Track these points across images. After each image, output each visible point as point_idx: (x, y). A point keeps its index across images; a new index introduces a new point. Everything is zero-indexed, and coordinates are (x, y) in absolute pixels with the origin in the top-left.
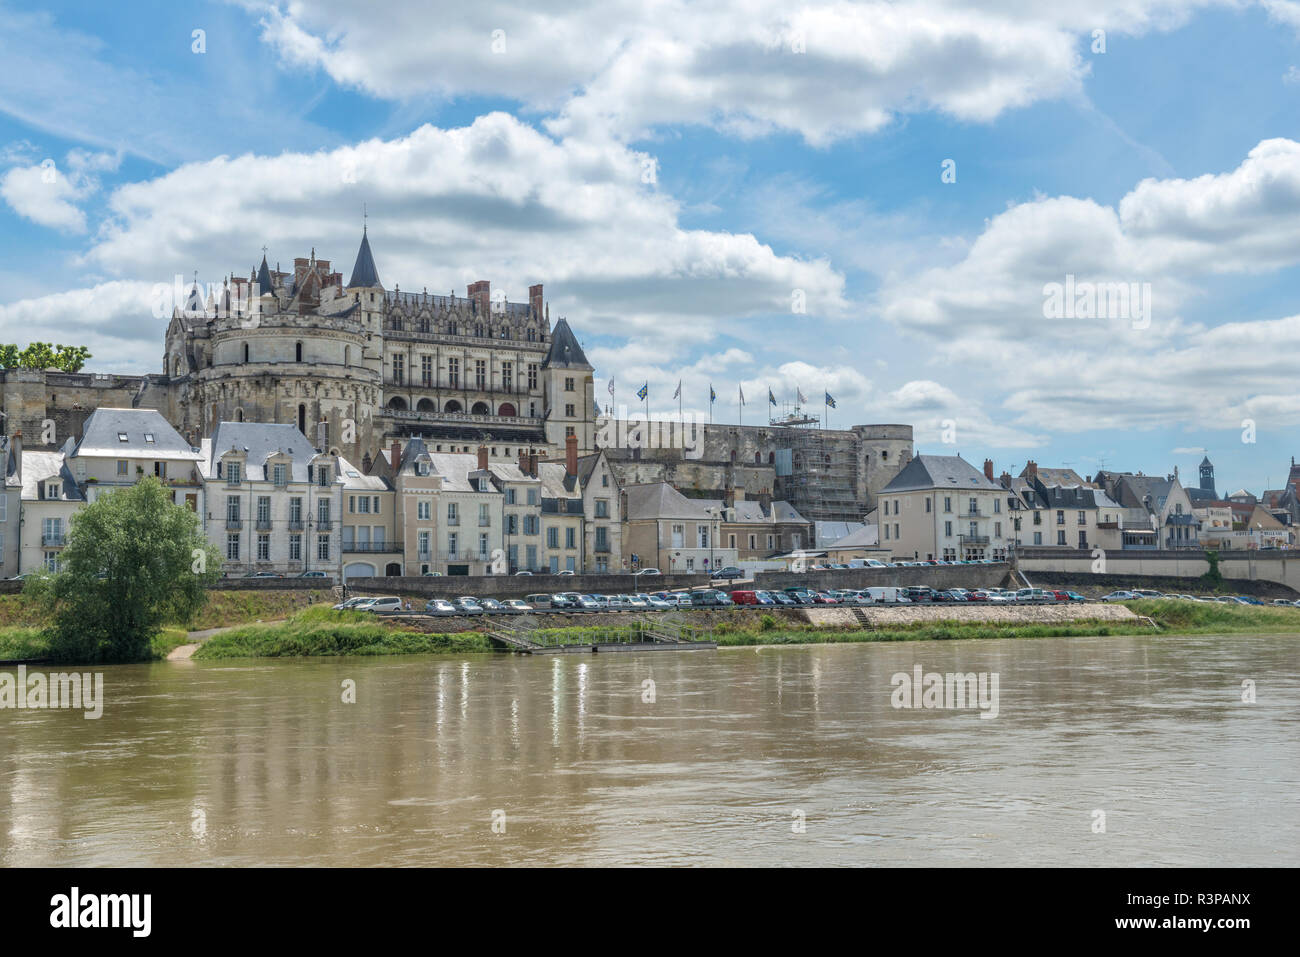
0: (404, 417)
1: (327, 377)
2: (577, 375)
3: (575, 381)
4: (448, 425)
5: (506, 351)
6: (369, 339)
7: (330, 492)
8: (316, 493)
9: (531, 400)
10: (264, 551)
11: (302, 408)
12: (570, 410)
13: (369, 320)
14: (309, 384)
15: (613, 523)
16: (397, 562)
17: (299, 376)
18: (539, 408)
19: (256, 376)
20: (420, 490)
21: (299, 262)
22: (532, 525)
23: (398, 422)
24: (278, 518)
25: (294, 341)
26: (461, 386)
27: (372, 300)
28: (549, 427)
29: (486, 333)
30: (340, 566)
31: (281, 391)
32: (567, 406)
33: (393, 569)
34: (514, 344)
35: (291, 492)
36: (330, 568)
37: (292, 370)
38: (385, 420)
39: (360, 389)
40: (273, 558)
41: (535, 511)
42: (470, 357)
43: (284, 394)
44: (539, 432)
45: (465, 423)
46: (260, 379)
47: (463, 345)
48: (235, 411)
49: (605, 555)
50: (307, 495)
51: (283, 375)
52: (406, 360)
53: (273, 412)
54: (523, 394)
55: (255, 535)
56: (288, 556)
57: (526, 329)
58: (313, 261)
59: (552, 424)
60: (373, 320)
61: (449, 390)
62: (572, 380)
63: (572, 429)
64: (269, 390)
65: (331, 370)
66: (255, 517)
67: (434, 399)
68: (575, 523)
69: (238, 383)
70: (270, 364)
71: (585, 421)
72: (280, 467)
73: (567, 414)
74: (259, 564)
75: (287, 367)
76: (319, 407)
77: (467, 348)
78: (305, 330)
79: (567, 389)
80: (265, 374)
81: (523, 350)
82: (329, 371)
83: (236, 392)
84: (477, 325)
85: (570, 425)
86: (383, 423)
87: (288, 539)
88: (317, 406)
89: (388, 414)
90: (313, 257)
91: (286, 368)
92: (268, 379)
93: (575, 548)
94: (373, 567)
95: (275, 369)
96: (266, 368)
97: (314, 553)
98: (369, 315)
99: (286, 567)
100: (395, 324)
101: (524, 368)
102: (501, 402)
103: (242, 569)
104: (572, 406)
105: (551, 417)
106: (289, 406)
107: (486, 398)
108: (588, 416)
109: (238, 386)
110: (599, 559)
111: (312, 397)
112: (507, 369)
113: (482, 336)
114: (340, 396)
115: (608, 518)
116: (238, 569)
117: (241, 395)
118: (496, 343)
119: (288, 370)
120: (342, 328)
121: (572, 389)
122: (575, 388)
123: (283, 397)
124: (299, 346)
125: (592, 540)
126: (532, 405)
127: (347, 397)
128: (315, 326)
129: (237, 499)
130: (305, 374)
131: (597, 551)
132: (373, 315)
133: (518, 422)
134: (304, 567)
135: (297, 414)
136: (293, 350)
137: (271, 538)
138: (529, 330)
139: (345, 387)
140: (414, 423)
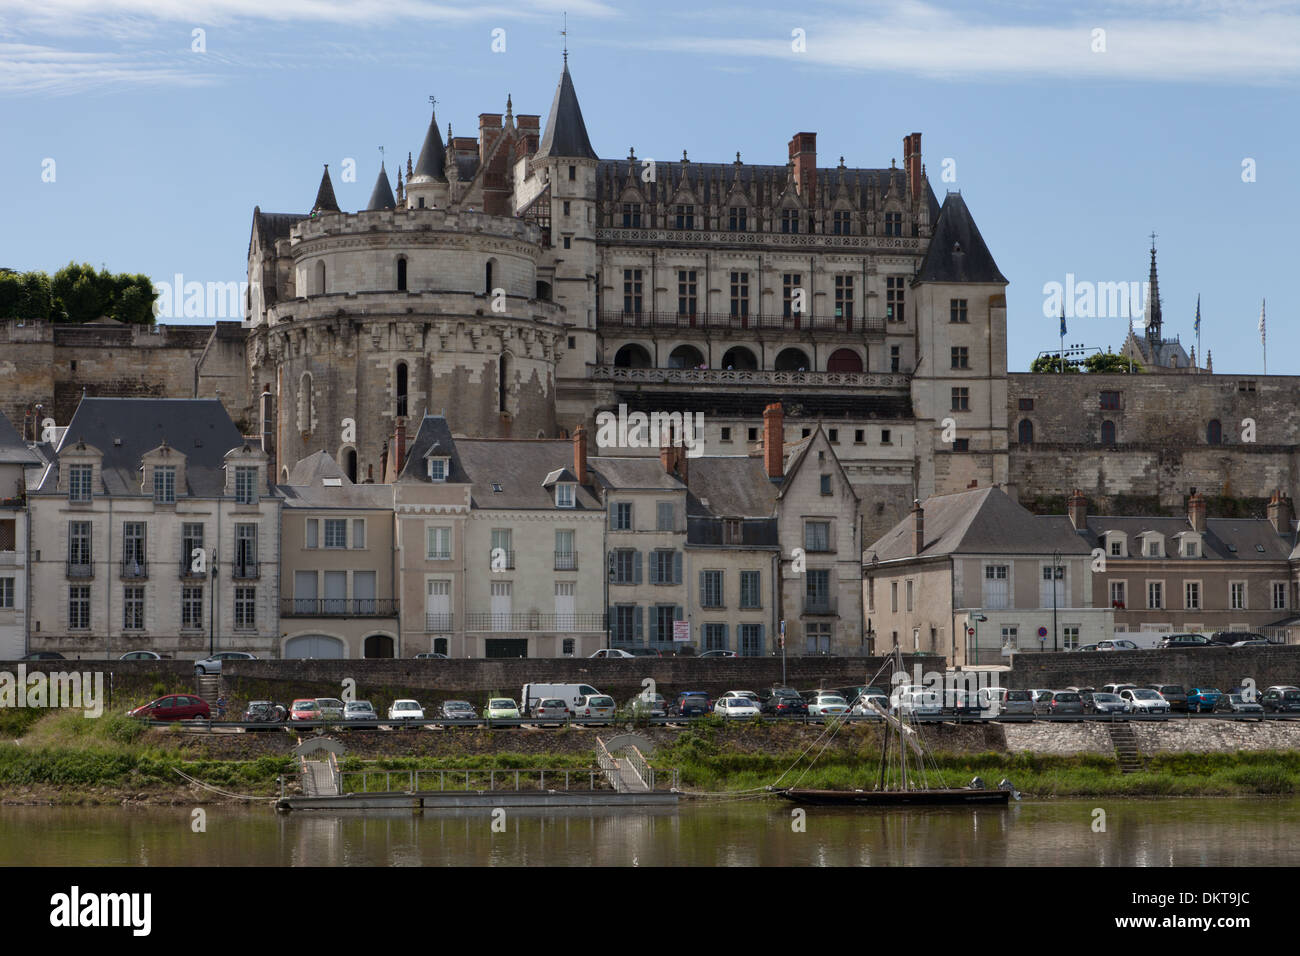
0: (638, 379)
1: (442, 315)
2: (974, 293)
3: (969, 305)
4: (723, 390)
5: (843, 256)
6: (567, 245)
7: (258, 514)
8: (231, 514)
9: (891, 341)
10: (135, 613)
11: (402, 369)
12: (960, 357)
13: (567, 212)
14: (410, 327)
15: (842, 562)
16: (384, 633)
17: (392, 315)
18: (906, 358)
19: (327, 317)
20: (428, 508)
21: (489, 121)
22: (666, 567)
23: (621, 388)
24: (160, 558)
25: (393, 254)
26: (752, 321)
27: (572, 177)
28: (917, 388)
29: (803, 226)
30: (277, 640)
31: (367, 341)
32: (954, 350)
33: (378, 646)
34: (855, 242)
35: (183, 514)
36: (257, 643)
37: (383, 305)
38: (598, 386)
39: (507, 334)
40: (151, 625)
41: (675, 541)
42: (770, 269)
43: (371, 346)
44: (902, 398)
45: (755, 386)
46: (333, 322)
47: (754, 248)
48: (302, 376)
49: (824, 620)
50: (213, 519)
51: (368, 315)
52: (647, 280)
53: (353, 379)
54: (873, 331)
55: (119, 589)
56: (178, 623)
57: (883, 216)
58: (510, 117)
59: (924, 383)
60: (573, 213)
61: (727, 331)
62: (964, 302)
63: (965, 390)
64: (347, 343)
65: (448, 302)
66: (119, 554)
67: (703, 347)
68: (762, 563)
69: (304, 331)
70: (347, 296)
71: (990, 377)
72: (165, 471)
73: (954, 365)
74: (126, 638)
75: (372, 300)
76: (429, 366)
77: (765, 255)
78: (410, 236)
79: (954, 320)
80: (341, 314)
81: (873, 253)
82: (445, 305)
83: (303, 346)
84: (786, 212)
85: (961, 384)
86: (593, 392)
87: (179, 594)
88: (426, 365)
89: (603, 376)
90: (510, 111)
91: (371, 302)
92: (344, 322)
93: (760, 609)
94: (339, 642)
95: (352, 306)
96: (342, 303)
97: (227, 615)
98: (567, 205)
99: (175, 643)
100: (627, 217)
101: (878, 285)
102: (831, 349)
103: (95, 645)
104: (965, 350)
105: (923, 372)
106: (378, 366)
107: (802, 341)
108: (994, 369)
109: (305, 337)
110: (811, 627)
111: (419, 350)
112: (845, 287)
113: (795, 230)
114: (469, 347)
115: (834, 553)
116: (89, 645)
117: (308, 351)
118: (821, 243)
119: (375, 306)
120: (478, 229)
121: (964, 320)
122: (970, 317)
123: (370, 352)
124: (402, 264)
125: (796, 595)
126: (895, 350)
127: (482, 347)
128: (427, 229)
129: (86, 526)
130: (404, 311)
131: (806, 613)
132: (573, 204)
133: (861, 381)
134: (207, 643)
135: (393, 380)
136: (392, 271)
137: (148, 592)
138: (889, 216)
139: (477, 331)
140: (658, 389)
